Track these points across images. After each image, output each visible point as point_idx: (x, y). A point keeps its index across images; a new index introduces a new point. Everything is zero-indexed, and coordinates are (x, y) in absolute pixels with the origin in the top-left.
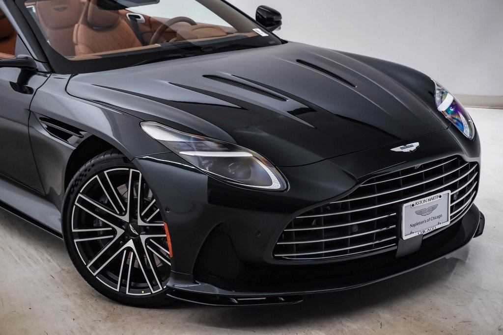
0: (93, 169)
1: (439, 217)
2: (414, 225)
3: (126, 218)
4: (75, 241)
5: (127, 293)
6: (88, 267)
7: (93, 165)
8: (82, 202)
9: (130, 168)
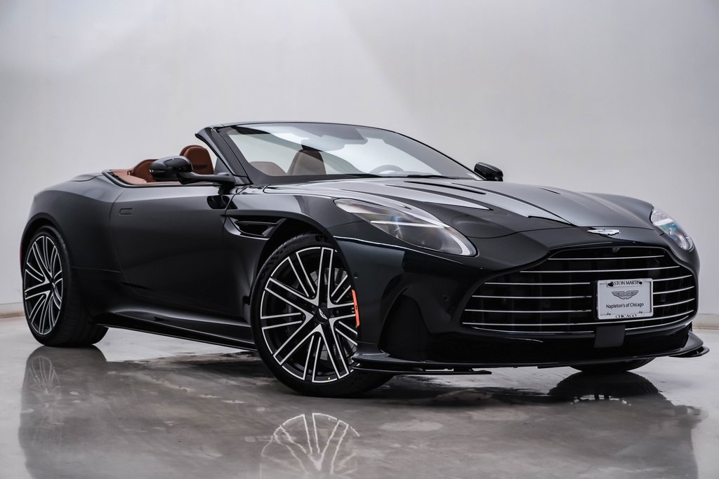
0: (285, 251)
1: (641, 305)
2: (611, 307)
3: (315, 302)
4: (263, 329)
5: (313, 381)
6: (274, 356)
7: (285, 247)
8: (273, 286)
9: (322, 246)
